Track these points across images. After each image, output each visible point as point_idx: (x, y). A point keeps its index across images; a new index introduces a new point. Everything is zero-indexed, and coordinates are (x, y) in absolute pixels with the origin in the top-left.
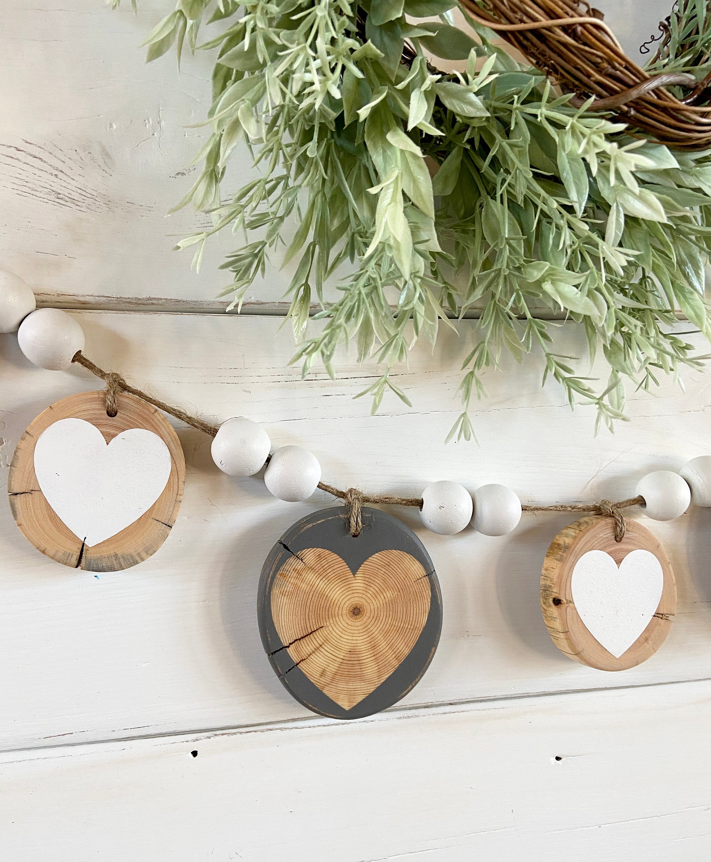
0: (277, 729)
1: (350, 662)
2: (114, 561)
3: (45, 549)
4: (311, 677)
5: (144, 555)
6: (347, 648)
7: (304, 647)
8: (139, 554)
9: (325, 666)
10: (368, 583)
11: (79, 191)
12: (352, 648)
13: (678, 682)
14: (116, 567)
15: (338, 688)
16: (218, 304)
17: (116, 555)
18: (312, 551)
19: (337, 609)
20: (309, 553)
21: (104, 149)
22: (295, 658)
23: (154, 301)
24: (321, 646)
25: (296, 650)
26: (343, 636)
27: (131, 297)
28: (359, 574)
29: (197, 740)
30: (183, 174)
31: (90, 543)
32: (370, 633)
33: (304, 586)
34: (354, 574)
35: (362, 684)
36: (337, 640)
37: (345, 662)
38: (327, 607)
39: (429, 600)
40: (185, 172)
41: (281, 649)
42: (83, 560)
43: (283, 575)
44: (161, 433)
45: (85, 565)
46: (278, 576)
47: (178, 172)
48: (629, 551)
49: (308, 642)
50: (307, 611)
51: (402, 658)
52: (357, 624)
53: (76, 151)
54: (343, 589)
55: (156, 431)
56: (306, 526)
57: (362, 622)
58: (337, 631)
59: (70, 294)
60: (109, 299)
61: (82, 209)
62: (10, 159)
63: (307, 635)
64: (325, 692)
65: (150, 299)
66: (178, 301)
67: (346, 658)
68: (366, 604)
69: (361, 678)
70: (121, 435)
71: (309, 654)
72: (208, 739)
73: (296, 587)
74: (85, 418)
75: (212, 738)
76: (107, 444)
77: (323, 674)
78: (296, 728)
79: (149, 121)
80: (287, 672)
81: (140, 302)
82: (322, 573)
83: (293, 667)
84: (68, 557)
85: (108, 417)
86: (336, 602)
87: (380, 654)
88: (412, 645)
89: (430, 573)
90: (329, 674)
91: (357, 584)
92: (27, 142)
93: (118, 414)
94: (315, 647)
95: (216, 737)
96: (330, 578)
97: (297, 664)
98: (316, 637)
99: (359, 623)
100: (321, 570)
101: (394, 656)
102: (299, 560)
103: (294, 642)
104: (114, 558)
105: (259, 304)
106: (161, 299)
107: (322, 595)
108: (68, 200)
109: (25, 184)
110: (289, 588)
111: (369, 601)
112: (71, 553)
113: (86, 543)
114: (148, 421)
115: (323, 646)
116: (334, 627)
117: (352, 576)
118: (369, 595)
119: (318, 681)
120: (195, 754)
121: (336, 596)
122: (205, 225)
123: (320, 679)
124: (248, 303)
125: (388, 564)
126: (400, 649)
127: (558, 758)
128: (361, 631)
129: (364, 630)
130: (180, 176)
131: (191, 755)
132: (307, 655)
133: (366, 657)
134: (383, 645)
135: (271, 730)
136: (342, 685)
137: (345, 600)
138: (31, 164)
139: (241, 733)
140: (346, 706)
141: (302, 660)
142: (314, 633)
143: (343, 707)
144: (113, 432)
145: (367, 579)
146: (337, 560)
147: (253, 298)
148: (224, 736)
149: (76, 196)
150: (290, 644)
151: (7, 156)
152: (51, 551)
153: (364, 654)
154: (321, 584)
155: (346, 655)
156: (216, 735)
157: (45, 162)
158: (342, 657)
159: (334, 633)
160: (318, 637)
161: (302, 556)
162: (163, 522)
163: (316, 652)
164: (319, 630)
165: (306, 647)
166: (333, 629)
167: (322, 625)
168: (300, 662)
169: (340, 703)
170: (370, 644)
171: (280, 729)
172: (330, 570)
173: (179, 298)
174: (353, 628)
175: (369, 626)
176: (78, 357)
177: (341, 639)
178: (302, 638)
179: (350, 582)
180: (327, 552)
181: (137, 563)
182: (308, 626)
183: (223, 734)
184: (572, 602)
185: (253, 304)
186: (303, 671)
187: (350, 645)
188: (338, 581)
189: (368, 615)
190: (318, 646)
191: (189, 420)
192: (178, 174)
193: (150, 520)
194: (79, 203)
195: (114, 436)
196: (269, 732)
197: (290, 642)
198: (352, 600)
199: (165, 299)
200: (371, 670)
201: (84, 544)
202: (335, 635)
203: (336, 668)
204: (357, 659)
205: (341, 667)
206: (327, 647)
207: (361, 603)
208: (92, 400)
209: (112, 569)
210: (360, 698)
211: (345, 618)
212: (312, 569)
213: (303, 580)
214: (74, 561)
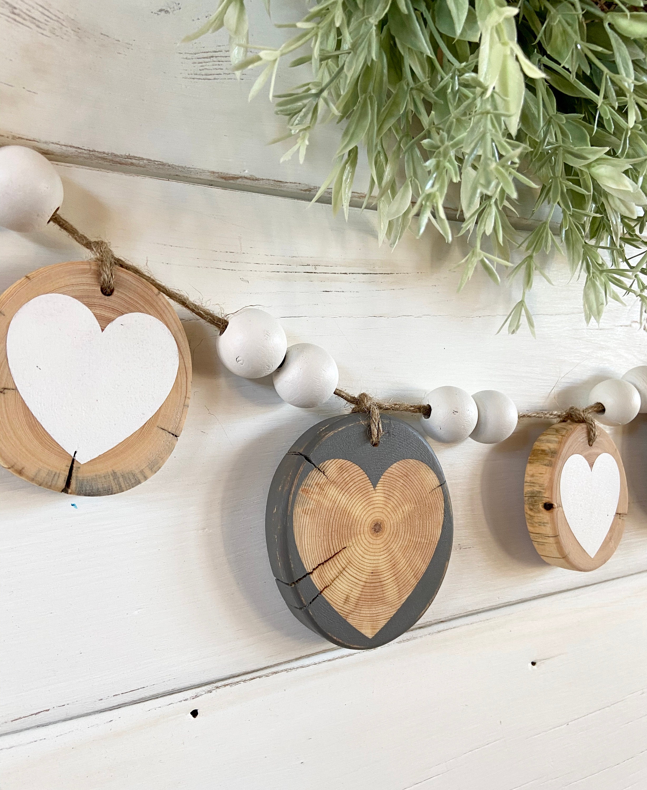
0: (282, 671)
1: (372, 585)
2: (112, 482)
3: (23, 468)
4: (334, 605)
5: (147, 472)
6: (369, 570)
7: (328, 572)
8: (142, 472)
9: (348, 591)
10: (388, 497)
11: (41, 9)
12: (373, 569)
14: (115, 488)
15: (361, 615)
16: (209, 174)
17: (114, 474)
18: (333, 462)
19: (359, 526)
20: (331, 464)
22: (319, 586)
23: (134, 161)
24: (344, 569)
25: (320, 576)
26: (366, 556)
27: (106, 151)
28: (379, 486)
29: (197, 696)
30: (167, 12)
31: (81, 459)
32: (391, 551)
33: (326, 503)
34: (375, 486)
35: (384, 607)
36: (360, 561)
37: (368, 585)
38: (350, 525)
39: (443, 512)
40: (169, 9)
41: (305, 576)
42: (73, 482)
43: (306, 492)
44: (166, 319)
45: (76, 488)
46: (300, 492)
47: (160, 8)
48: (598, 455)
49: (331, 565)
50: (330, 530)
51: (420, 576)
52: (378, 542)
54: (364, 504)
55: (161, 316)
56: (327, 434)
57: (383, 540)
58: (360, 551)
59: (29, 138)
60: (79, 151)
61: (44, 32)
63: (330, 558)
64: (350, 621)
65: (129, 157)
66: (163, 164)
67: (368, 581)
68: (386, 519)
69: (381, 600)
70: (120, 319)
71: (333, 579)
72: (209, 694)
73: (319, 504)
74: (74, 294)
75: (214, 691)
76: (103, 330)
77: (347, 600)
78: (302, 667)
80: (310, 603)
81: (117, 159)
82: (343, 488)
83: (317, 596)
84: (54, 477)
85: (103, 296)
86: (358, 519)
87: (400, 573)
88: (428, 561)
89: (442, 484)
90: (352, 600)
91: (377, 498)
93: (115, 293)
94: (338, 570)
95: (218, 690)
96: (351, 492)
97: (321, 592)
98: (339, 560)
99: (379, 541)
100: (342, 484)
101: (412, 574)
102: (321, 473)
103: (317, 567)
104: (111, 478)
105: (253, 180)
106: (143, 159)
107: (345, 513)
108: (27, 18)
110: (312, 505)
111: (389, 516)
112: (58, 472)
113: (76, 458)
114: (152, 305)
115: (346, 569)
116: (356, 546)
117: (373, 489)
118: (389, 510)
119: (343, 609)
120: (195, 713)
121: (358, 512)
122: (194, 76)
123: (345, 606)
124: (241, 177)
125: (406, 474)
126: (418, 566)
127: (533, 664)
128: (382, 549)
129: (385, 548)
130: (163, 13)
131: (191, 716)
132: (331, 581)
133: (387, 577)
134: (403, 562)
135: (276, 673)
136: (365, 611)
137: (367, 516)
139: (245, 681)
140: (369, 633)
141: (326, 587)
142: (337, 555)
143: (366, 635)
144: (109, 315)
145: (387, 492)
146: (358, 472)
147: (247, 171)
148: (227, 687)
149: (36, 14)
150: (314, 569)
152: (31, 470)
153: (385, 575)
154: (343, 499)
155: (368, 577)
156: (217, 687)
158: (364, 580)
159: (356, 554)
160: (341, 560)
161: (324, 469)
162: (170, 430)
163: (340, 577)
164: (342, 552)
165: (330, 571)
166: (355, 550)
167: (345, 546)
168: (323, 590)
169: (363, 631)
170: (390, 563)
171: (286, 670)
172: (351, 484)
173: (165, 161)
174: (375, 547)
175: (389, 543)
176: (55, 219)
177: (363, 559)
178: (325, 562)
179: (371, 496)
180: (349, 463)
181: (140, 483)
182: (331, 547)
183: (225, 685)
184: (560, 505)
185: (246, 178)
186: (327, 599)
187: (372, 565)
188: (360, 495)
189: (388, 531)
190: (341, 569)
191: (195, 307)
192: (161, 10)
193: (156, 429)
194: (41, 25)
195: (109, 320)
196: (274, 675)
197: (314, 567)
198: (373, 515)
199: (148, 160)
200: (392, 592)
201: (73, 460)
202: (358, 555)
203: (359, 592)
204: (379, 580)
205: (364, 590)
206: (351, 570)
207: (382, 519)
208: (83, 272)
209: (109, 492)
210: (382, 623)
211: (367, 536)
212: (333, 482)
213: (325, 496)
214: (62, 483)
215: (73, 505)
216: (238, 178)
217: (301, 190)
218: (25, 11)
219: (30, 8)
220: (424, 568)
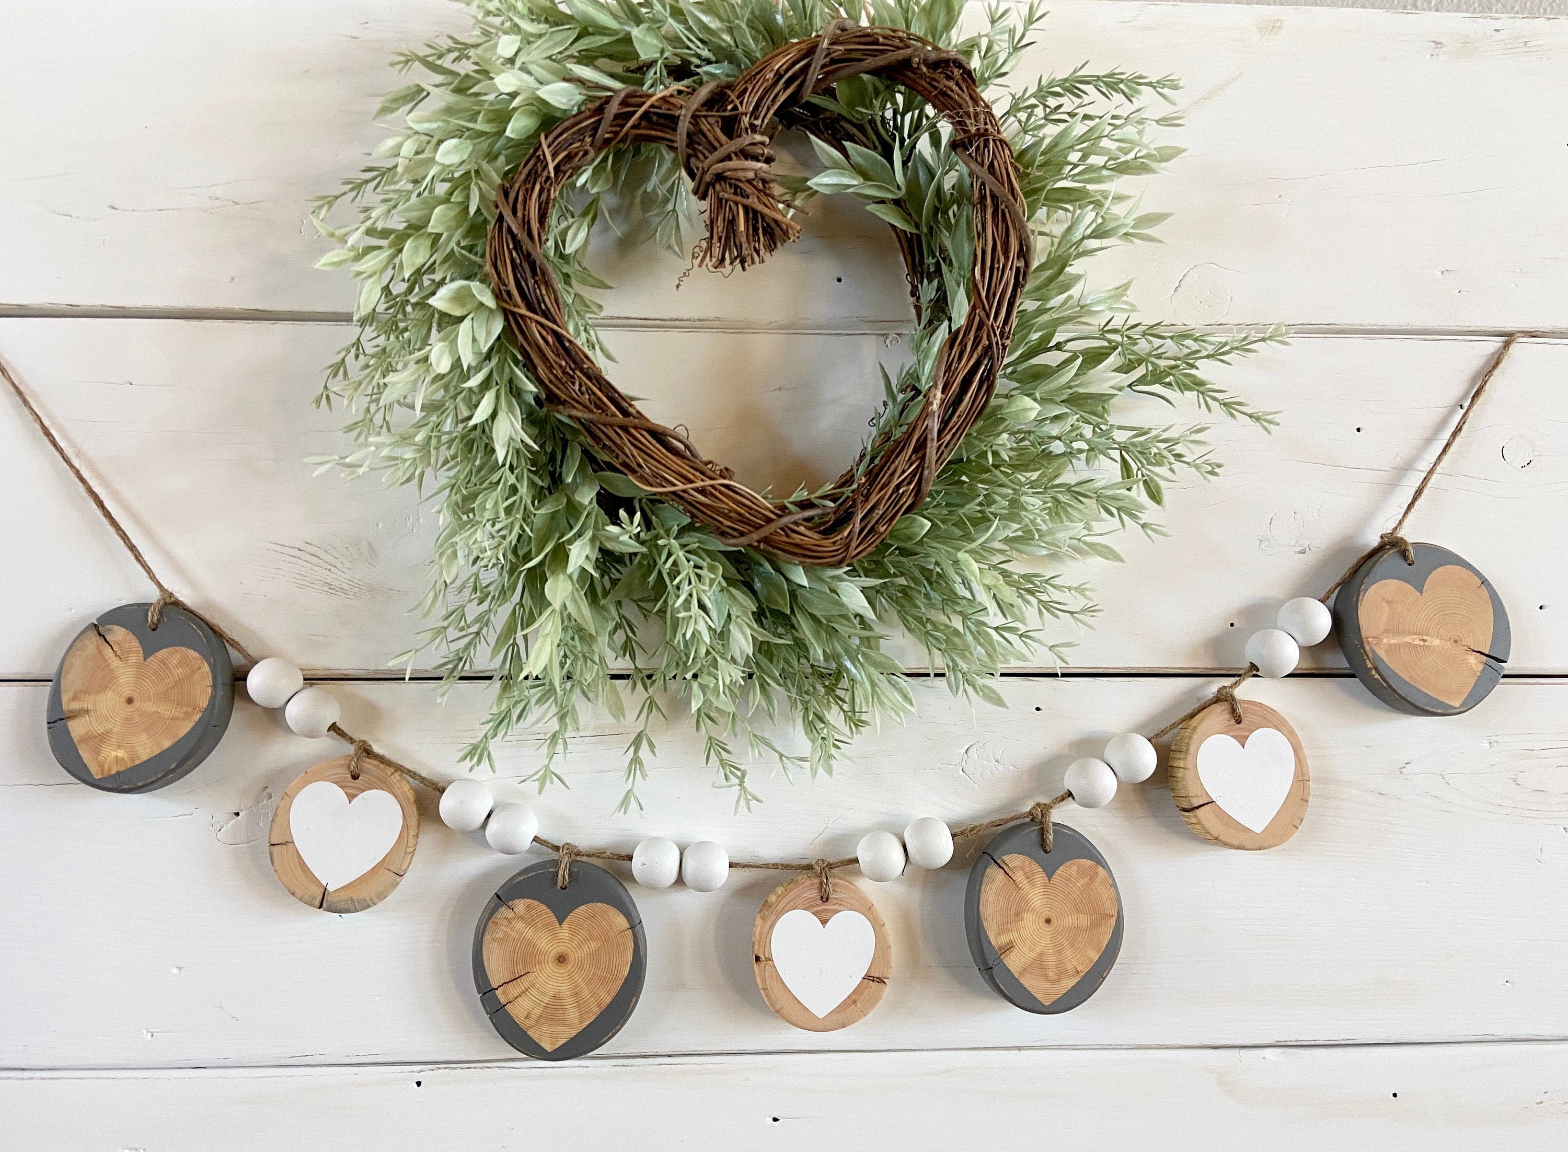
0: (496, 1067)
1: (553, 1007)
2: (352, 904)
3: (295, 892)
4: (517, 1018)
5: (375, 900)
6: (552, 993)
7: (511, 990)
8: (371, 899)
9: (530, 1008)
10: (573, 933)
11: (348, 582)
12: (556, 993)
13: (922, 1050)
14: (354, 909)
15: (541, 1030)
17: (352, 899)
18: (522, 901)
19: (543, 956)
20: (520, 903)
21: (370, 545)
22: (503, 1000)
24: (527, 990)
25: (504, 993)
26: (548, 981)
27: (385, 669)
28: (565, 924)
29: (421, 1071)
31: (331, 888)
32: (574, 980)
33: (513, 934)
34: (560, 924)
35: (564, 1027)
36: (543, 985)
37: (549, 1006)
38: (534, 954)
39: (632, 952)
41: (491, 990)
42: (324, 903)
43: (495, 923)
44: (397, 792)
45: (327, 906)
46: (490, 923)
48: (838, 911)
49: (515, 985)
50: (515, 957)
51: (604, 1006)
53: (348, 548)
54: (549, 938)
55: (391, 790)
56: (518, 878)
57: (566, 970)
58: (544, 977)
59: (334, 669)
60: (368, 672)
61: (349, 597)
62: (294, 558)
63: (514, 979)
64: (530, 1034)
67: (550, 1003)
68: (570, 952)
69: (563, 1022)
70: (362, 795)
71: (516, 996)
72: (432, 1071)
73: (507, 934)
74: (333, 780)
75: (435, 1070)
76: (350, 802)
77: (528, 1016)
80: (494, 1013)
82: (531, 923)
83: (501, 1007)
84: (313, 899)
85: (352, 780)
86: (542, 950)
87: (582, 1001)
88: (613, 994)
89: (635, 927)
90: (534, 1017)
91: (562, 934)
92: (309, 543)
93: (360, 777)
94: (521, 990)
95: (438, 1070)
96: (538, 927)
97: (505, 1005)
98: (523, 981)
99: (563, 970)
100: (530, 919)
101: (595, 1003)
102: (510, 909)
103: (502, 985)
104: (350, 902)
107: (530, 943)
108: (339, 590)
109: (305, 578)
110: (500, 935)
111: (574, 950)
112: (316, 895)
113: (328, 887)
114: (384, 783)
115: (529, 990)
116: (540, 972)
117: (559, 926)
118: (574, 945)
119: (524, 1022)
120: (419, 1084)
121: (543, 944)
123: (526, 1021)
125: (593, 915)
126: (602, 996)
127: (775, 1120)
128: (565, 978)
129: (568, 977)
131: (415, 1084)
132: (513, 998)
133: (569, 1001)
134: (586, 993)
136: (545, 1028)
137: (551, 948)
138: (311, 561)
139: (462, 1068)
140: (549, 1048)
141: (509, 1002)
142: (521, 977)
143: (546, 1049)
144: (354, 792)
145: (572, 930)
146: (545, 911)
148: (445, 1069)
149: (345, 586)
150: (499, 986)
151: (289, 555)
152: (298, 893)
154: (529, 933)
155: (550, 1000)
156: (437, 1068)
157: (322, 559)
158: (547, 1001)
159: (539, 978)
160: (525, 982)
161: (513, 906)
162: (396, 872)
163: (522, 996)
164: (525, 975)
165: (513, 990)
166: (539, 975)
167: (529, 971)
168: (507, 1003)
169: (542, 1045)
170: (572, 991)
171: (499, 1067)
172: (538, 920)
173: (427, 669)
174: (557, 974)
175: (573, 974)
176: (334, 728)
177: (546, 984)
178: (510, 981)
179: (556, 932)
180: (536, 903)
181: (370, 907)
182: (516, 971)
184: (770, 959)
186: (510, 1012)
187: (555, 990)
188: (545, 930)
189: (573, 962)
190: (524, 989)
191: (423, 779)
192: (431, 562)
193: (384, 868)
194: (347, 592)
195: (355, 796)
197: (499, 984)
198: (558, 948)
200: (573, 1015)
201: (326, 888)
202: (541, 980)
203: (540, 1011)
204: (560, 1004)
205: (545, 1010)
206: (534, 992)
207: (566, 952)
208: (341, 766)
209: (348, 911)
210: (562, 1042)
211: (552, 967)
212: (522, 918)
213: (512, 929)
214: (318, 902)
215: (340, 916)
218: (338, 585)
219: (341, 583)
220: (608, 1000)
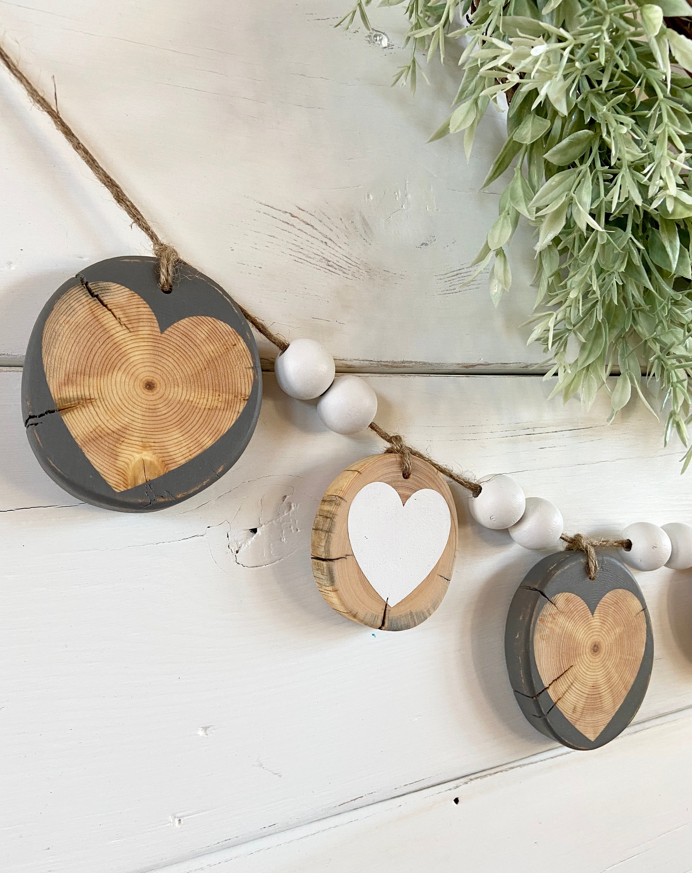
0: (517, 767)
1: (593, 696)
2: (410, 619)
3: (357, 613)
4: (565, 714)
5: (431, 610)
6: (591, 684)
7: (560, 687)
8: (428, 611)
9: (576, 702)
10: (603, 622)
11: (346, 259)
12: (594, 683)
14: (412, 624)
15: (586, 722)
16: (455, 365)
17: (411, 613)
18: (562, 596)
19: (582, 648)
20: (560, 597)
21: (364, 219)
22: (554, 699)
23: (406, 364)
24: (572, 684)
25: (554, 691)
26: (587, 672)
27: (389, 361)
28: (596, 614)
29: (457, 787)
30: (426, 244)
31: (392, 604)
32: (606, 668)
33: (558, 630)
34: (593, 614)
35: (602, 715)
36: (583, 677)
37: (590, 696)
38: (575, 647)
39: (646, 632)
40: (428, 243)
41: (543, 691)
42: (386, 621)
43: (542, 621)
44: (443, 491)
45: (388, 625)
46: (538, 621)
47: (422, 243)
49: (562, 681)
50: (561, 652)
51: (629, 688)
52: (598, 660)
53: (341, 219)
54: (585, 629)
55: (439, 490)
56: (556, 573)
57: (600, 659)
58: (583, 669)
59: (341, 358)
60: (371, 362)
61: (348, 277)
62: (286, 224)
63: (561, 675)
64: (577, 727)
65: (403, 362)
66: (425, 363)
67: (590, 693)
68: (602, 640)
69: (601, 710)
70: (414, 495)
71: (564, 693)
72: (466, 785)
73: (552, 630)
74: (386, 481)
75: (469, 783)
76: (403, 505)
77: (574, 710)
78: (532, 763)
79: (398, 193)
80: (548, 713)
81: (395, 365)
82: (570, 616)
83: (553, 707)
84: (375, 618)
85: (404, 479)
86: (581, 642)
87: (614, 686)
88: (635, 675)
89: (645, 609)
90: (579, 710)
91: (595, 624)
92: (300, 209)
93: (411, 476)
94: (568, 685)
95: (472, 782)
96: (576, 619)
97: (556, 703)
98: (568, 676)
100: (569, 613)
101: (623, 686)
102: (553, 605)
103: (552, 683)
104: (410, 617)
105: (487, 365)
106: (412, 362)
107: (571, 637)
108: (337, 267)
109: (301, 250)
110: (547, 631)
111: (604, 638)
112: (377, 615)
113: (388, 603)
114: (433, 481)
115: (574, 684)
116: (580, 665)
117: (591, 616)
118: (604, 633)
119: (572, 717)
120: (456, 801)
121: (581, 635)
122: (445, 292)
123: (574, 715)
124: (478, 365)
125: (616, 602)
126: (627, 679)
128: (600, 666)
129: (602, 665)
130: (424, 246)
131: (454, 802)
132: (562, 694)
133: (604, 689)
134: (616, 677)
135: (512, 768)
136: (588, 719)
137: (588, 639)
138: (304, 231)
139: (490, 774)
140: (592, 737)
141: (559, 699)
142: (566, 672)
143: (590, 739)
144: (408, 493)
145: (602, 618)
146: (580, 603)
147: (482, 360)
149: (343, 264)
150: (550, 685)
151: (283, 222)
152: (361, 614)
153: (603, 688)
154: (569, 625)
155: (589, 690)
156: (471, 780)
157: (316, 229)
158: (587, 692)
159: (581, 671)
160: (570, 676)
161: (555, 601)
162: (445, 577)
163: (569, 691)
164: (570, 670)
165: (562, 686)
166: (580, 667)
167: (572, 665)
168: (557, 701)
169: (587, 735)
170: (606, 678)
171: (520, 766)
172: (575, 612)
173: (426, 361)
174: (594, 664)
175: (605, 661)
177: (586, 675)
178: (558, 678)
179: (590, 622)
180: (572, 596)
181: (426, 619)
182: (562, 666)
183: (477, 778)
185: (482, 365)
186: (560, 709)
187: (592, 680)
188: (582, 622)
189: (604, 651)
190: (570, 684)
192: (422, 244)
193: (436, 576)
194: (345, 271)
195: (408, 497)
196: (512, 770)
197: (550, 683)
198: (593, 638)
199: (415, 362)
200: (608, 702)
201: (386, 605)
202: (582, 672)
203: (584, 703)
204: (598, 693)
205: (587, 701)
206: (577, 685)
207: (599, 641)
208: (392, 463)
209: (408, 627)
210: (602, 728)
211: (588, 656)
212: (562, 612)
213: (556, 624)
214: (380, 623)
215: (373, 635)
216: (475, 366)
217: (521, 367)
218: (335, 262)
219: (338, 259)
220: (632, 680)
